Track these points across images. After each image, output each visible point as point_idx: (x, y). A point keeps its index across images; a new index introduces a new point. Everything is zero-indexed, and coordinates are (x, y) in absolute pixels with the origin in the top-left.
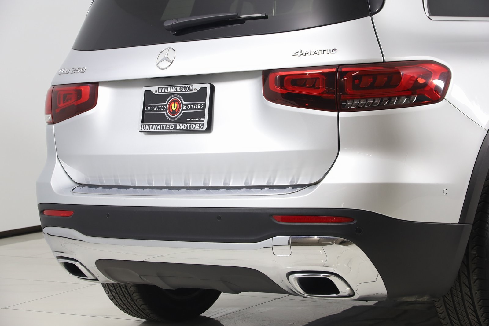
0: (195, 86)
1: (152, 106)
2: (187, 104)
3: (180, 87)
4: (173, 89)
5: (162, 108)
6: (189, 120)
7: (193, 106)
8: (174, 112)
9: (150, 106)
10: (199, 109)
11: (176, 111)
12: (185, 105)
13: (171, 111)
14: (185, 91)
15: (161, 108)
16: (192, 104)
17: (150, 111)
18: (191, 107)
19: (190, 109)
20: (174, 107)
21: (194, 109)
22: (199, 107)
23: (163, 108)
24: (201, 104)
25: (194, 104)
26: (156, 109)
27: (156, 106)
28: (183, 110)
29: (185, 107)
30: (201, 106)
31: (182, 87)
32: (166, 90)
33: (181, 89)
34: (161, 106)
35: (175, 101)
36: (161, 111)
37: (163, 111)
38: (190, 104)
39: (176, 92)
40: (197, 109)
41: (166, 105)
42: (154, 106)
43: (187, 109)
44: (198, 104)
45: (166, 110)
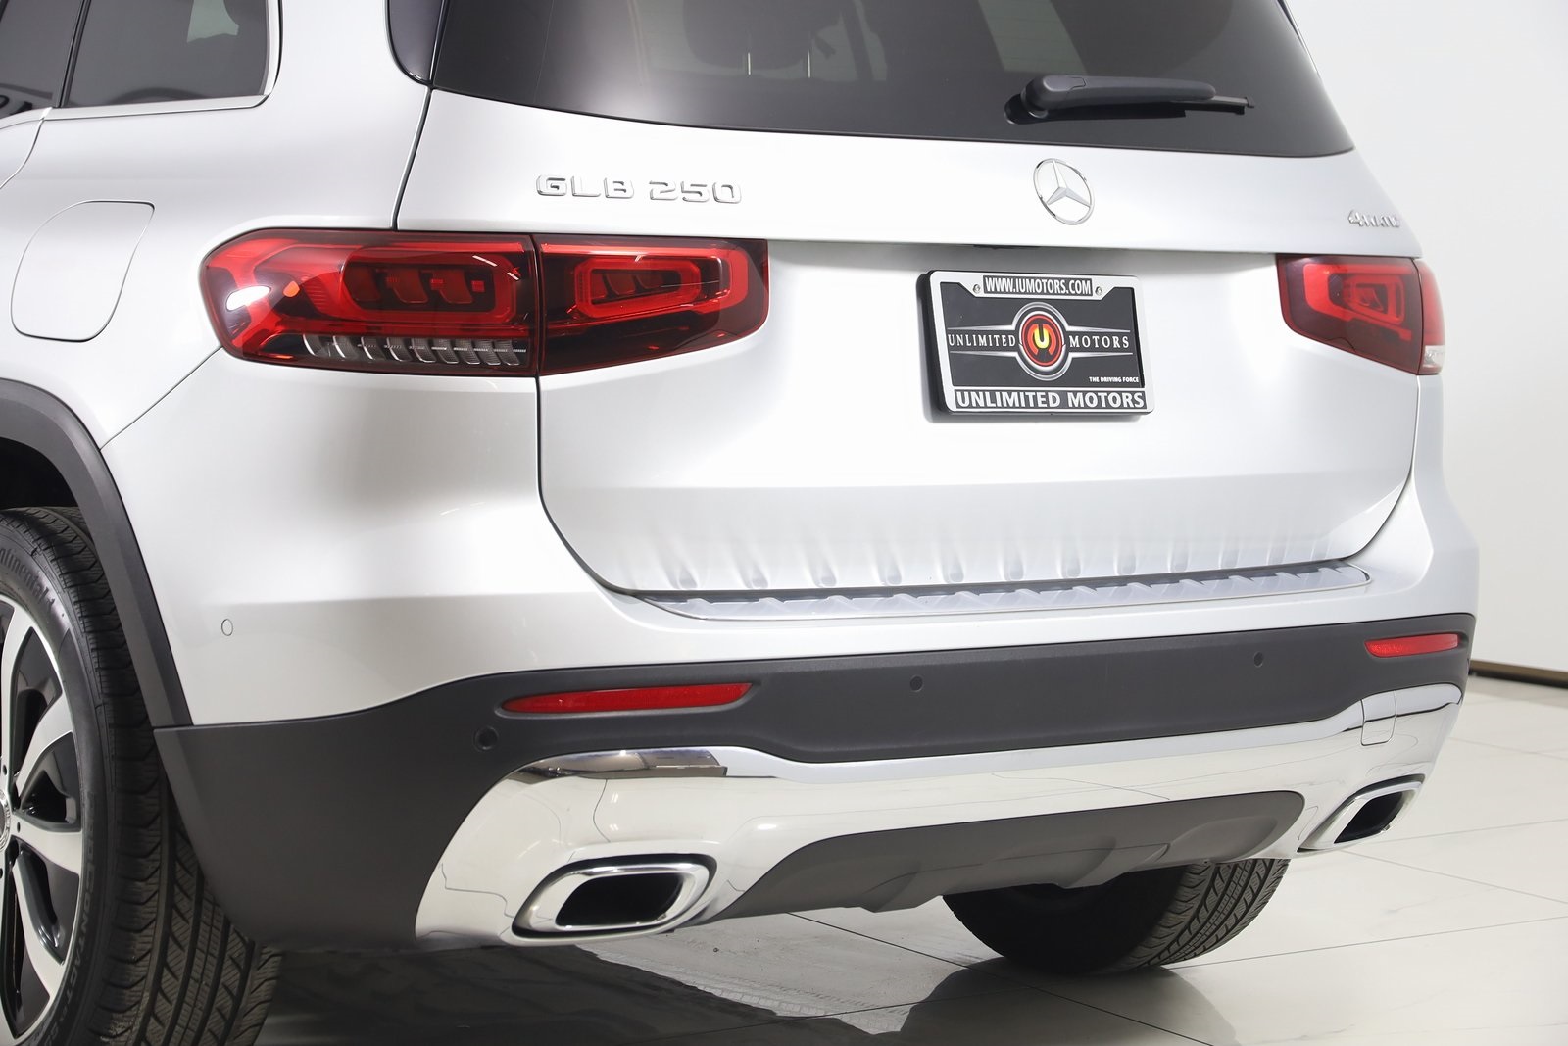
0: (1097, 281)
1: (971, 333)
2: (1081, 335)
3: (1053, 279)
4: (1030, 285)
5: (1004, 341)
6: (1096, 380)
7: (1100, 341)
8: (1044, 356)
9: (964, 333)
10: (1117, 350)
11: (1051, 351)
12: (1074, 334)
13: (1036, 352)
14: (1070, 294)
15: (1000, 340)
16: (1096, 334)
17: (965, 348)
18: (1093, 341)
19: (1092, 349)
20: (1042, 339)
21: (1101, 349)
22: (1116, 344)
23: (1008, 341)
24: (1120, 336)
25: (1101, 335)
26: (983, 341)
27: (982, 333)
28: (1070, 349)
29: (1074, 342)
30: (1121, 342)
31: (1060, 280)
32: (1009, 285)
33: (1054, 286)
34: (1000, 333)
35: (1041, 322)
36: (1001, 348)
37: (1008, 349)
38: (1090, 335)
39: (1042, 293)
40: (1112, 349)
41: (1015, 333)
42: (977, 333)
43: (1081, 349)
44: (1110, 335)
45: (1016, 349)
